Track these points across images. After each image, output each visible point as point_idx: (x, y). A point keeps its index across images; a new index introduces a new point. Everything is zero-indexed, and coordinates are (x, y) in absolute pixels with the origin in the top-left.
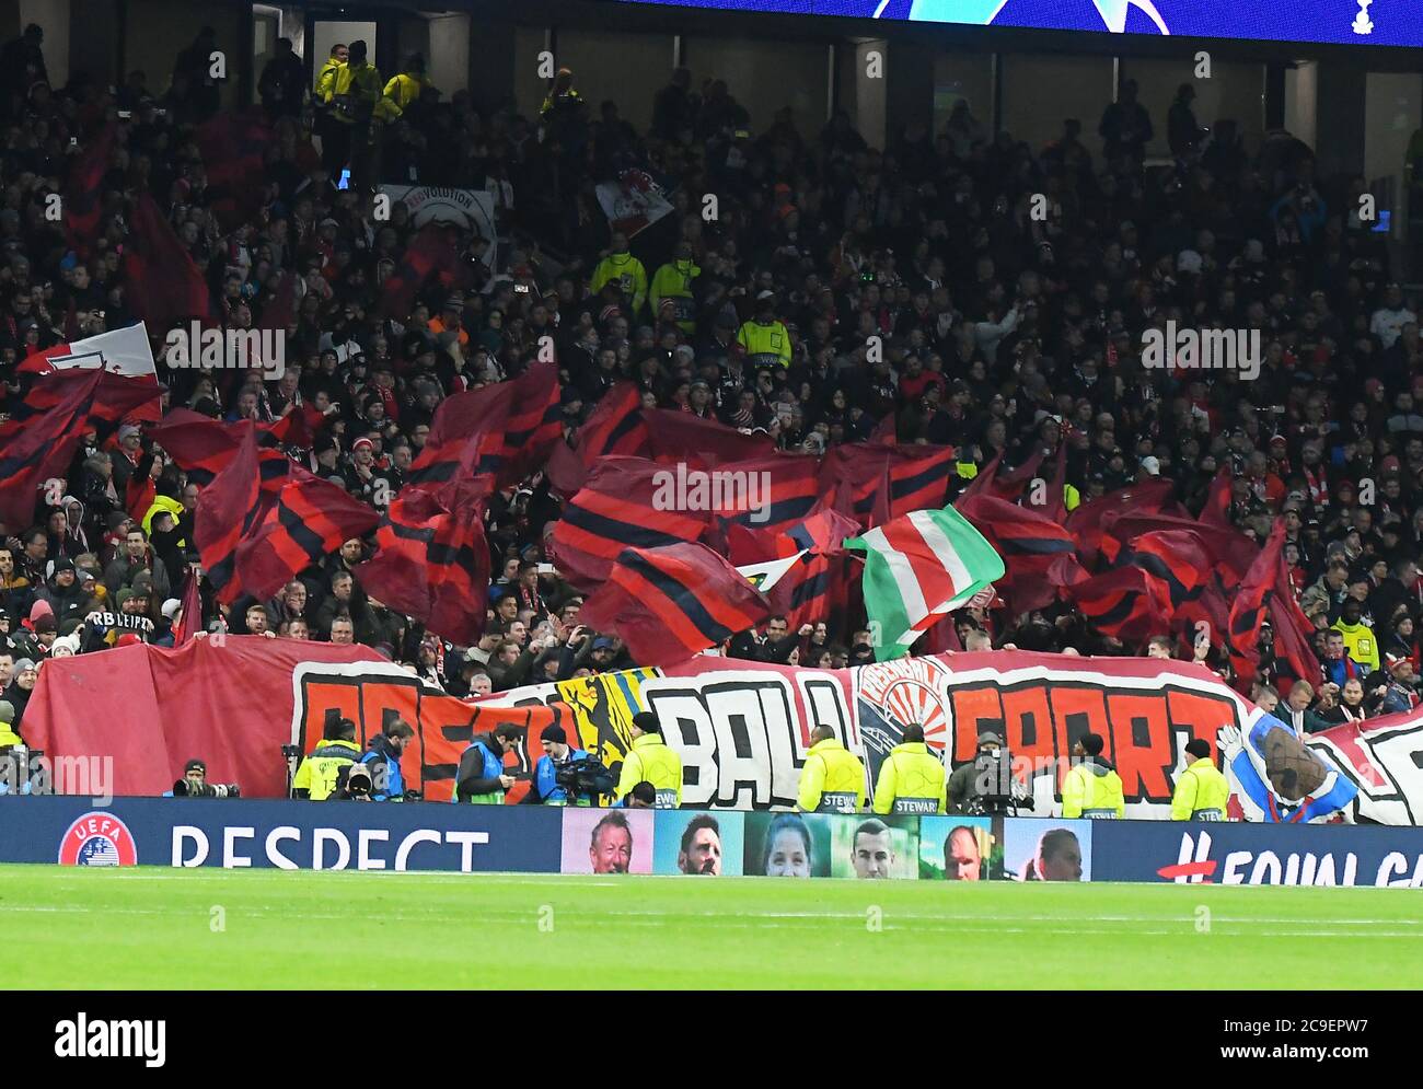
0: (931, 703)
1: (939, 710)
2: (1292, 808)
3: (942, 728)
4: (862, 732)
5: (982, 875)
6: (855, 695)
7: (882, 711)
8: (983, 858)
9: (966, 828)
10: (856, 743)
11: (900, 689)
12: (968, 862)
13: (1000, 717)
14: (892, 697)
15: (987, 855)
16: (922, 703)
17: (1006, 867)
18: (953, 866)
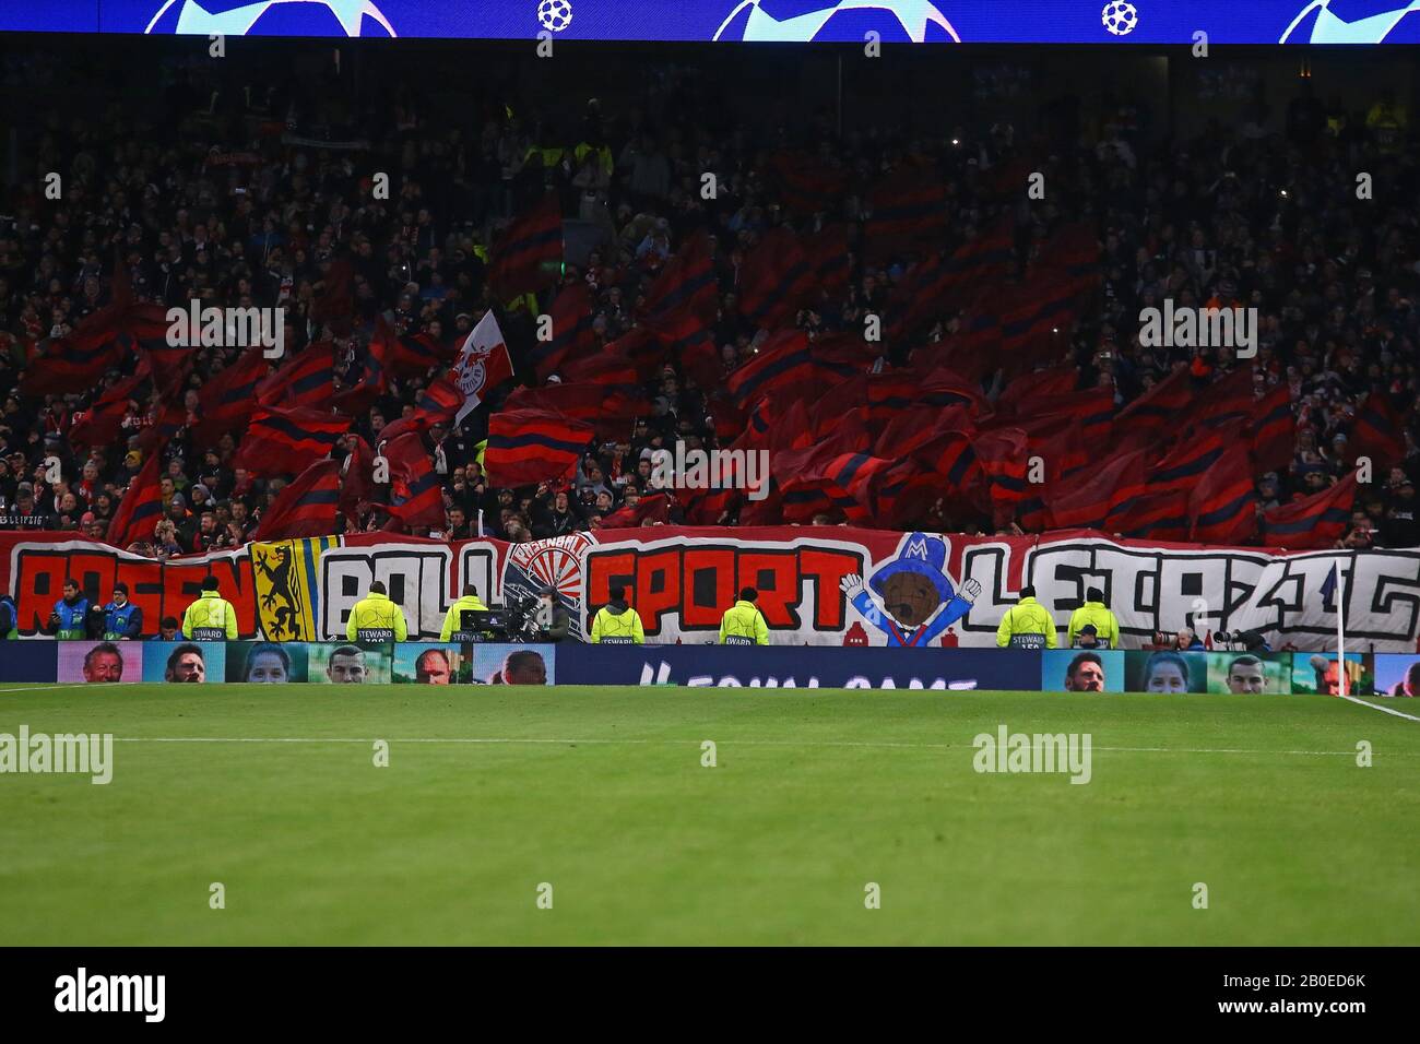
0: (570, 565)
1: (576, 570)
2: (911, 632)
3: (578, 582)
4: (505, 587)
5: (452, 681)
6: (507, 560)
7: (527, 572)
8: (453, 671)
9: (436, 651)
10: (498, 595)
11: (546, 555)
12: (440, 673)
13: (632, 573)
14: (537, 562)
15: (457, 669)
16: (562, 565)
17: (475, 676)
18: (424, 676)
